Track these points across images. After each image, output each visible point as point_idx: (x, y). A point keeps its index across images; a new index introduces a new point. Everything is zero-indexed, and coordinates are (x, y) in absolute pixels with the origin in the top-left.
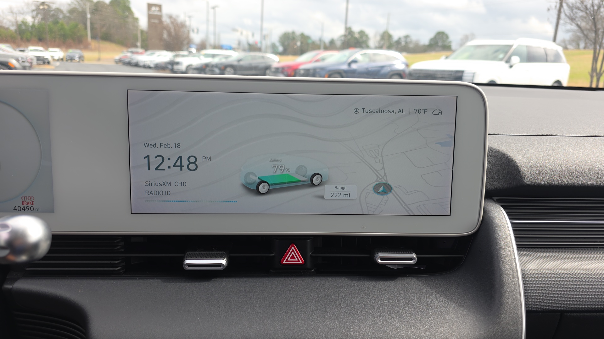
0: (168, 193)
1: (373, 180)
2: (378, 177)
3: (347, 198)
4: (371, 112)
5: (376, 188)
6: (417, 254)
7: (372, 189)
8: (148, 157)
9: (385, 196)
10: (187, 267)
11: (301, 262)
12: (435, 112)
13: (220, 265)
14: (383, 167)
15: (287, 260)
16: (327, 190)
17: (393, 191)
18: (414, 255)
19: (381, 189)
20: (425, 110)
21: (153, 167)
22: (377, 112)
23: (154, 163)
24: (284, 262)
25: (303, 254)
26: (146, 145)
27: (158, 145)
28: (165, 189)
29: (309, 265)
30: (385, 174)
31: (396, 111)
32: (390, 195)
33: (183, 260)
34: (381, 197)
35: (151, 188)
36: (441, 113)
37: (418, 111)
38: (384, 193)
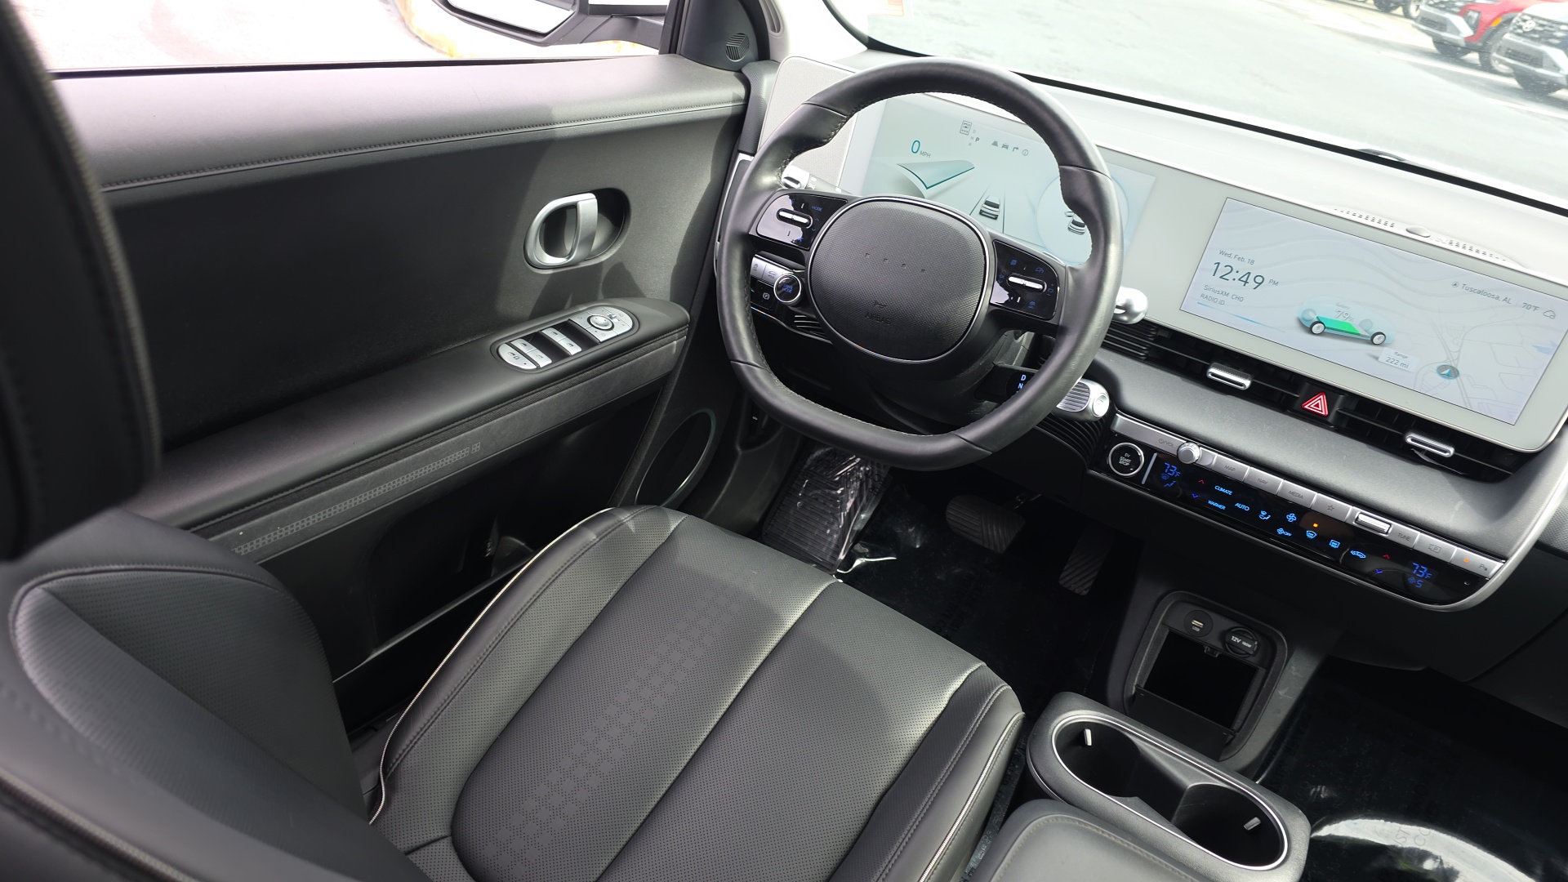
0: (1222, 303)
1: (1442, 360)
2: (1448, 358)
3: (1403, 368)
4: (1472, 290)
5: (1440, 369)
6: (1456, 451)
7: (1436, 368)
8: (1219, 263)
9: (1447, 381)
10: (1210, 375)
11: (1323, 413)
12: (1548, 314)
13: (1241, 385)
14: (1459, 351)
15: (1310, 406)
16: (1384, 353)
17: (1458, 378)
18: (1452, 450)
19: (1446, 372)
20: (1536, 308)
21: (1219, 274)
22: (1479, 292)
23: (1222, 270)
24: (1306, 407)
25: (1330, 406)
26: (1222, 252)
27: (1233, 256)
28: (1220, 297)
29: (1330, 419)
30: (1458, 358)
31: (1502, 298)
32: (1454, 381)
33: (1207, 367)
34: (1442, 379)
35: (1207, 293)
36: (1554, 317)
37: (1527, 306)
38: (1448, 376)
